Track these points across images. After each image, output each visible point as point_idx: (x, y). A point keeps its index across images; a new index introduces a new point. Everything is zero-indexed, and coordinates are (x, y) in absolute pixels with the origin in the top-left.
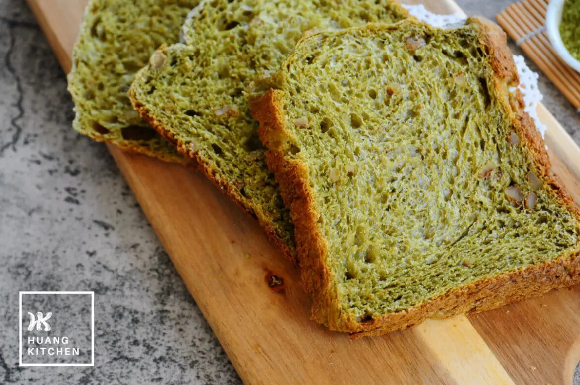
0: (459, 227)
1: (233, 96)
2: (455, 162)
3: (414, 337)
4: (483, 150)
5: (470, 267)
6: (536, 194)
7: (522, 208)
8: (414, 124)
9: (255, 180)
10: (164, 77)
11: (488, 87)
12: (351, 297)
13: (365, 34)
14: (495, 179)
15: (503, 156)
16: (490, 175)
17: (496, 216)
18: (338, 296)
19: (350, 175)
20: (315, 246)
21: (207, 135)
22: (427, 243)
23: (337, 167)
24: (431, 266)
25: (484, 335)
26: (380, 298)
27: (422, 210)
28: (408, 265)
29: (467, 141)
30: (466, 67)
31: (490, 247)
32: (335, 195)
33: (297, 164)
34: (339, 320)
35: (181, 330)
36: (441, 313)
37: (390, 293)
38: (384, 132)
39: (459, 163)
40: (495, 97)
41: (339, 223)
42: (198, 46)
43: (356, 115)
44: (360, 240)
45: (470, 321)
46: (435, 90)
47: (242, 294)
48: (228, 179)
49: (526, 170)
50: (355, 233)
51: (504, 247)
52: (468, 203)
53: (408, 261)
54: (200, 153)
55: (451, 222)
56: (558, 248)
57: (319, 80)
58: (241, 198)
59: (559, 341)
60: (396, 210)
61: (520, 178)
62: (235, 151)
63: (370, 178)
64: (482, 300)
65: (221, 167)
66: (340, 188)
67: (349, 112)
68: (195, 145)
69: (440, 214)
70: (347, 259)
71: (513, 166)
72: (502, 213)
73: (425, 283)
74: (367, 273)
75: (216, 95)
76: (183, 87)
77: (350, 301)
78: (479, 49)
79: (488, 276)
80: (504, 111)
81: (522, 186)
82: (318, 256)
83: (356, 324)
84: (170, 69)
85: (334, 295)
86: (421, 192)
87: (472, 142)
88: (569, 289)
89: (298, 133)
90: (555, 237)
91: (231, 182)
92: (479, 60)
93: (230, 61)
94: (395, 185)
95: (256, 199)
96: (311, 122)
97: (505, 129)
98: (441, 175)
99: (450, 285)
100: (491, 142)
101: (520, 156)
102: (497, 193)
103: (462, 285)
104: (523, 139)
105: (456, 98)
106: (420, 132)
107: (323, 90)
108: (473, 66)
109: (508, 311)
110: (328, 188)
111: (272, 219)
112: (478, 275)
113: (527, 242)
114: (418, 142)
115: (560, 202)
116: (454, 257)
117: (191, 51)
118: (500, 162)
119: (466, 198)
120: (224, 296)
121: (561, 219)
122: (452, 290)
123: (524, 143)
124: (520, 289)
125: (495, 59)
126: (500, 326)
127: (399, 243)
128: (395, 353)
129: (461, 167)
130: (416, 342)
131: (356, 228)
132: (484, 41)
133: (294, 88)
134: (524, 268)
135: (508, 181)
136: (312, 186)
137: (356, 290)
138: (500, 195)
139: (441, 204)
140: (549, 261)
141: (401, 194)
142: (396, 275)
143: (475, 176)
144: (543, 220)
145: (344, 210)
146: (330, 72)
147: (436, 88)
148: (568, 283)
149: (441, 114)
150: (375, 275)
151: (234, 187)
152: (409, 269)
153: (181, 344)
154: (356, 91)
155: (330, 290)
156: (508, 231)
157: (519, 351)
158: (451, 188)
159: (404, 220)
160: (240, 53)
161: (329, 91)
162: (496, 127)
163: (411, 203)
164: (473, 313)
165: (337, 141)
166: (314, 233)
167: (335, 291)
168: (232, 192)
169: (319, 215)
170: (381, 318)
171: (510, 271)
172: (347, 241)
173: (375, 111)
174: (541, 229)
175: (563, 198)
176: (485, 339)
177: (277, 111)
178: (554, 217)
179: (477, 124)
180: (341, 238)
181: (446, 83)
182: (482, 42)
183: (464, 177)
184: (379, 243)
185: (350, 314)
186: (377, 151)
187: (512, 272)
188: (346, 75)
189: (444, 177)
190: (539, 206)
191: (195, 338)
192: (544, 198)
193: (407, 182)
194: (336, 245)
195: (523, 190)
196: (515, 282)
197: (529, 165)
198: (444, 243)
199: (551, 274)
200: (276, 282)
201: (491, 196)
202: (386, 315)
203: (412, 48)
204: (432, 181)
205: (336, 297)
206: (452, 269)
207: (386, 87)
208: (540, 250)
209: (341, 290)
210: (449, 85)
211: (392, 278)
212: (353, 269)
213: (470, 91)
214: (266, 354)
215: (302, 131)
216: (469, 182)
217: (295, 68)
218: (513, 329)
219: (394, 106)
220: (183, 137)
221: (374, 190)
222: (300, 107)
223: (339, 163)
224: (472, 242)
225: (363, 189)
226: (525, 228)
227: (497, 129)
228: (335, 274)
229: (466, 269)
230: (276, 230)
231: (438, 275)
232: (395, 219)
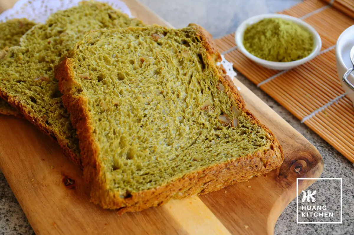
0: (190, 138)
1: (46, 71)
2: (185, 100)
3: (162, 212)
4: (203, 94)
5: (198, 161)
6: (238, 118)
7: (230, 127)
8: (159, 78)
9: (55, 114)
10: (5, 64)
11: (203, 58)
12: (117, 181)
13: (127, 32)
14: (211, 111)
15: (215, 97)
16: (208, 108)
17: (213, 132)
18: (107, 181)
19: (116, 105)
20: (91, 148)
21: (27, 91)
22: (169, 148)
23: (107, 100)
24: (171, 162)
25: (211, 207)
26: (137, 182)
27: (165, 128)
28: (157, 161)
29: (192, 88)
30: (189, 48)
31: (210, 149)
32: (106, 117)
33: (80, 98)
34: (108, 198)
35: (7, 220)
36: (180, 194)
37: (144, 179)
38: (139, 82)
39: (187, 100)
40: (207, 63)
41: (108, 134)
42: (28, 48)
43: (121, 73)
44: (123, 145)
45: (201, 199)
46: (170, 59)
47: (46, 191)
48: (38, 115)
49: (231, 106)
50: (119, 140)
51: (220, 149)
52: (195, 124)
53: (156, 159)
54: (21, 102)
55: (184, 135)
56: (255, 147)
57: (98, 54)
58: (45, 125)
59: (262, 208)
60: (147, 127)
61: (227, 110)
62: (44, 99)
63: (130, 108)
64: (207, 184)
65: (34, 108)
66: (109, 113)
67: (116, 71)
68: (19, 97)
69: (177, 131)
70: (114, 157)
71: (222, 103)
72: (217, 130)
73: (168, 171)
74: (128, 166)
75: (35, 71)
76: (16, 68)
77: (115, 184)
78: (196, 38)
79: (211, 165)
80: (214, 72)
81: (228, 114)
82: (93, 155)
83: (120, 199)
84: (9, 59)
85: (104, 180)
86: (164, 117)
87: (195, 89)
88: (265, 176)
89: (82, 81)
90: (252, 141)
91: (40, 116)
92: (197, 44)
93: (46, 54)
94: (146, 112)
95: (55, 125)
96: (91, 76)
97: (215, 82)
98: (176, 107)
99: (186, 172)
100: (207, 89)
101: (226, 97)
102: (213, 119)
103: (193, 171)
104: (227, 87)
105: (184, 65)
106: (162, 82)
107: (100, 59)
108: (193, 47)
109: (226, 192)
110: (101, 113)
111: (65, 137)
112: (204, 165)
113: (235, 145)
114: (161, 87)
115: (254, 122)
116: (188, 156)
117: (23, 50)
118: (214, 101)
119: (193, 121)
120: (34, 193)
121: (255, 131)
122: (186, 175)
123: (227, 89)
124: (232, 175)
125: (206, 43)
126: (221, 201)
127: (150, 147)
128: (150, 223)
129: (189, 103)
130: (164, 215)
131: (120, 137)
132: (199, 34)
133: (81, 58)
134: (234, 159)
135: (220, 113)
136: (90, 111)
137: (120, 176)
138: (215, 120)
139: (177, 124)
140: (250, 154)
141: (150, 118)
142: (148, 167)
143: (198, 109)
144: (244, 133)
145: (111, 126)
146: (105, 50)
147: (171, 59)
148: (263, 171)
149: (175, 73)
150: (134, 168)
151: (42, 119)
152: (157, 164)
153: (6, 229)
154: (121, 60)
155: (101, 177)
156: (222, 140)
157: (235, 217)
158: (184, 115)
159: (153, 134)
160: (53, 49)
161: (104, 60)
162: (210, 81)
163: (157, 123)
164: (202, 194)
165: (108, 86)
166: (90, 140)
167: (105, 177)
168: (39, 122)
169: (94, 128)
170: (137, 194)
171: (225, 162)
172: (113, 145)
173: (133, 71)
174: (243, 138)
175: (254, 120)
176: (211, 210)
177: (69, 69)
178: (250, 131)
179: (197, 79)
180: (109, 143)
181: (177, 56)
182: (198, 34)
183: (191, 109)
184: (136, 147)
185: (116, 192)
186: (134, 93)
187: (226, 162)
188: (115, 51)
189: (178, 108)
190: (241, 125)
191: (16, 225)
192: (243, 120)
193: (155, 111)
194: (106, 147)
195: (229, 117)
196: (229, 169)
197: (232, 102)
198: (180, 148)
199: (252, 163)
200: (70, 182)
201: (209, 121)
202: (141, 192)
203: (156, 38)
204: (171, 110)
205: (105, 181)
206: (187, 162)
207: (140, 58)
208: (243, 149)
209: (109, 176)
210: (179, 57)
211: (145, 169)
212: (118, 164)
213: (192, 61)
214: (60, 229)
215: (85, 81)
216: (195, 112)
217: (83, 47)
218: (230, 203)
219: (145, 68)
220: (12, 94)
221: (132, 115)
222: (85, 67)
223: (108, 97)
224: (199, 147)
225: (125, 114)
226: (233, 137)
227: (211, 82)
228: (105, 166)
229: (196, 162)
230: (67, 144)
231: (177, 167)
232: (147, 132)
